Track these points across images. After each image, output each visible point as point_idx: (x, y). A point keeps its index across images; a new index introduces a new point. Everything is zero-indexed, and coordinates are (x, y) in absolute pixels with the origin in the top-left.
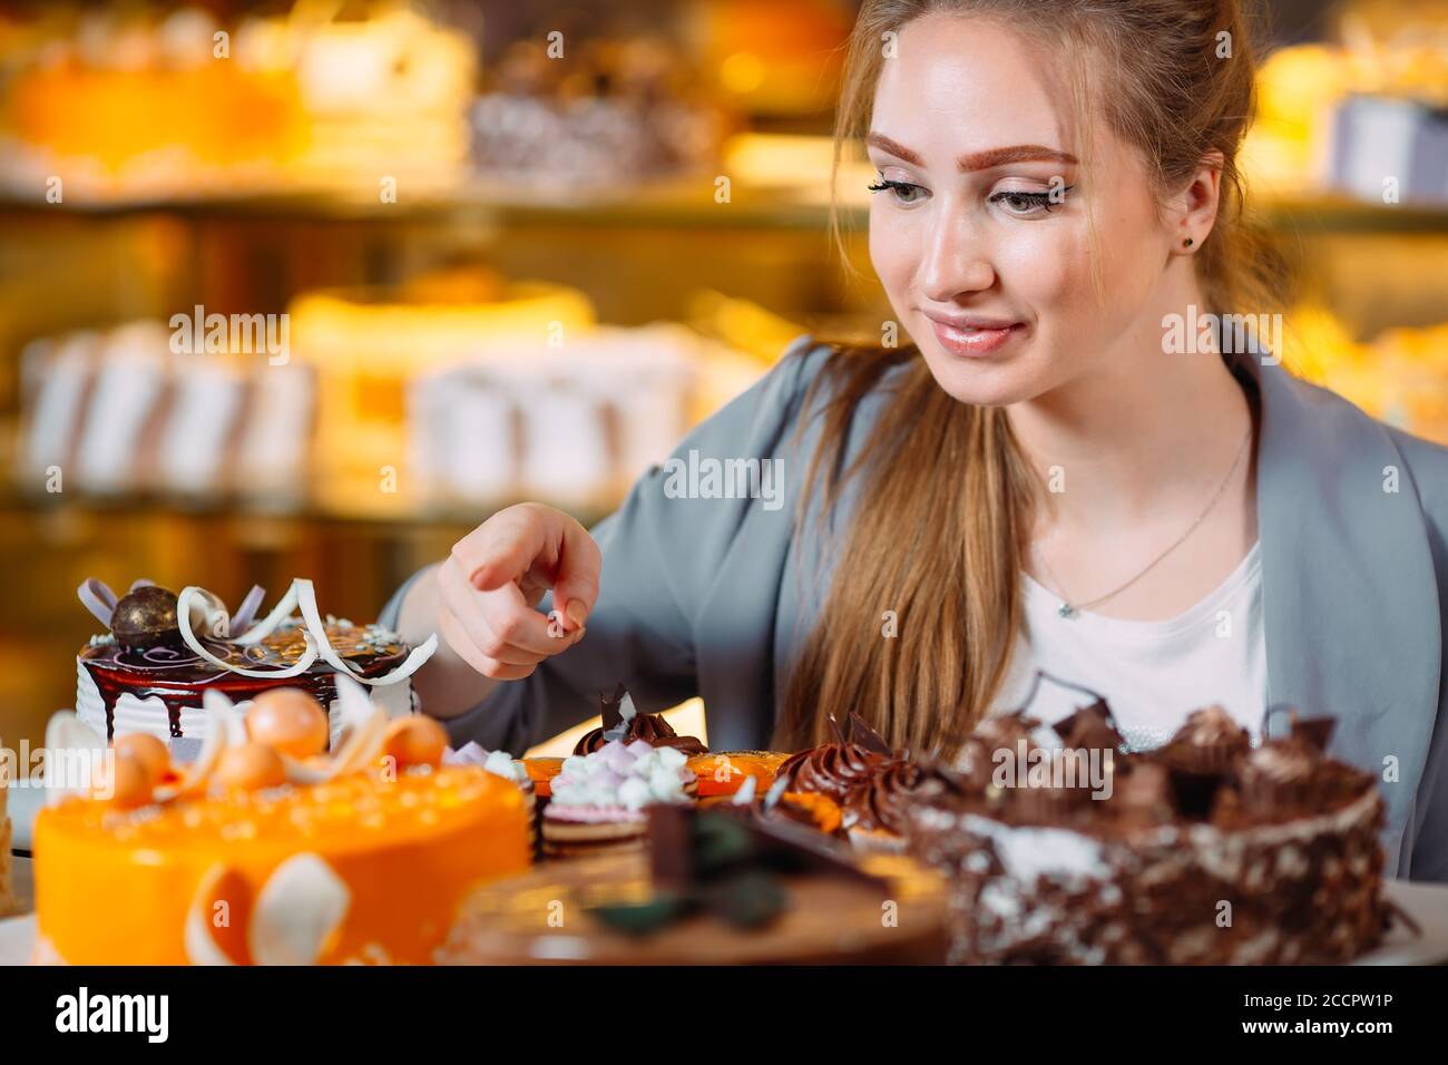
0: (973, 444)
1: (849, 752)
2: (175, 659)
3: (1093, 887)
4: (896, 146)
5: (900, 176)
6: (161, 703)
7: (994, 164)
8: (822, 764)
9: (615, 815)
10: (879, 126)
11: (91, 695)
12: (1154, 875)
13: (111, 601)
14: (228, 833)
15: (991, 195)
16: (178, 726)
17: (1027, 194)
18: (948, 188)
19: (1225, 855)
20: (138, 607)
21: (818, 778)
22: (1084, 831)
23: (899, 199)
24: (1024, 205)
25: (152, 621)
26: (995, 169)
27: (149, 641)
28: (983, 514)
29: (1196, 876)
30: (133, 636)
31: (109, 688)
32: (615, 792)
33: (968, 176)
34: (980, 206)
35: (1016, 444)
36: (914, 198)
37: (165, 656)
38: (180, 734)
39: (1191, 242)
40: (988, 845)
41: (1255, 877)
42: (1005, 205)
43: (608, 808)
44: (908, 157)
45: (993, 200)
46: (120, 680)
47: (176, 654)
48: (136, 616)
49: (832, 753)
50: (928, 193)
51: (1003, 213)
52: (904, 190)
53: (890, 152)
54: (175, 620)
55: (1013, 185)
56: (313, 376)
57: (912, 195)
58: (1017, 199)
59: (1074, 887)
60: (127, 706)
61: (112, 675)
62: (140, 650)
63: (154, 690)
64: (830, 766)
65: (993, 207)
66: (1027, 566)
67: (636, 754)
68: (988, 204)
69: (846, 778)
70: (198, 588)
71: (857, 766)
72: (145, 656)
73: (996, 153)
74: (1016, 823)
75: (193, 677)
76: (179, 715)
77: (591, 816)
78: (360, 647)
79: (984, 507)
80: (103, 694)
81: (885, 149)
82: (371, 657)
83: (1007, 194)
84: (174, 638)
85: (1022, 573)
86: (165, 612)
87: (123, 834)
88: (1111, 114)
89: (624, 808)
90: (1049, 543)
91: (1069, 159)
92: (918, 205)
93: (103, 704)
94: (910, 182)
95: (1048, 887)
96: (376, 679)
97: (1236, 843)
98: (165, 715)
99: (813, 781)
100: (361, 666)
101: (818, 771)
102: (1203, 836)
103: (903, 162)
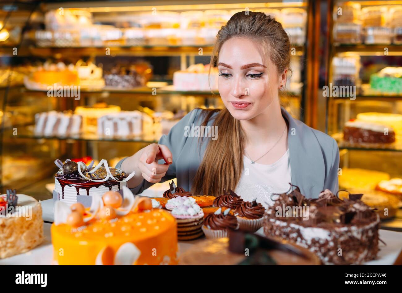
0: (234, 129)
1: (230, 198)
2: (77, 177)
3: (327, 242)
4: (226, 65)
5: (226, 72)
6: (75, 188)
7: (248, 67)
8: (225, 200)
9: (188, 217)
10: (220, 60)
11: (58, 185)
12: (342, 239)
13: (62, 165)
14: (107, 235)
15: (246, 75)
16: (79, 192)
17: (255, 75)
18: (237, 74)
19: (358, 233)
20: (68, 166)
21: (224, 203)
22: (325, 228)
23: (225, 77)
24: (254, 77)
25: (72, 169)
26: (249, 68)
27: (71, 173)
28: (237, 142)
29: (352, 238)
30: (67, 172)
31: (63, 184)
32: (187, 211)
33: (242, 71)
34: (244, 77)
35: (242, 128)
36: (229, 77)
37: (74, 176)
38: (79, 194)
39: (282, 86)
40: (298, 231)
41: (364, 238)
42: (249, 77)
43: (186, 215)
44: (229, 67)
45: (247, 76)
46: (65, 182)
47: (77, 176)
48: (68, 168)
49: (226, 198)
50: (232, 75)
51: (249, 79)
52: (227, 75)
53: (224, 66)
54: (77, 168)
55: (251, 72)
56: (81, 117)
57: (228, 76)
58: (252, 76)
59: (322, 242)
60: (67, 188)
61: (63, 181)
62: (69, 175)
63: (73, 185)
64: (226, 200)
65: (247, 77)
66: (244, 153)
67: (185, 199)
68: (246, 77)
69: (230, 203)
70: (81, 162)
71: (232, 201)
72: (70, 176)
73: (249, 65)
74: (306, 226)
75: (82, 182)
76: (79, 190)
77: (182, 217)
78: (116, 173)
79: (237, 140)
80: (61, 185)
81: (223, 66)
82: (120, 176)
83: (250, 75)
84: (77, 172)
85: (243, 155)
86: (74, 167)
87: (77, 235)
88: (272, 58)
89: (190, 215)
90: (248, 148)
91: (264, 67)
92: (229, 79)
93: (61, 187)
94: (228, 73)
95: (314, 242)
96: (121, 181)
97: (361, 230)
98: (76, 190)
99: (223, 204)
100: (118, 178)
101: (224, 202)
102: (354, 228)
103: (227, 68)
